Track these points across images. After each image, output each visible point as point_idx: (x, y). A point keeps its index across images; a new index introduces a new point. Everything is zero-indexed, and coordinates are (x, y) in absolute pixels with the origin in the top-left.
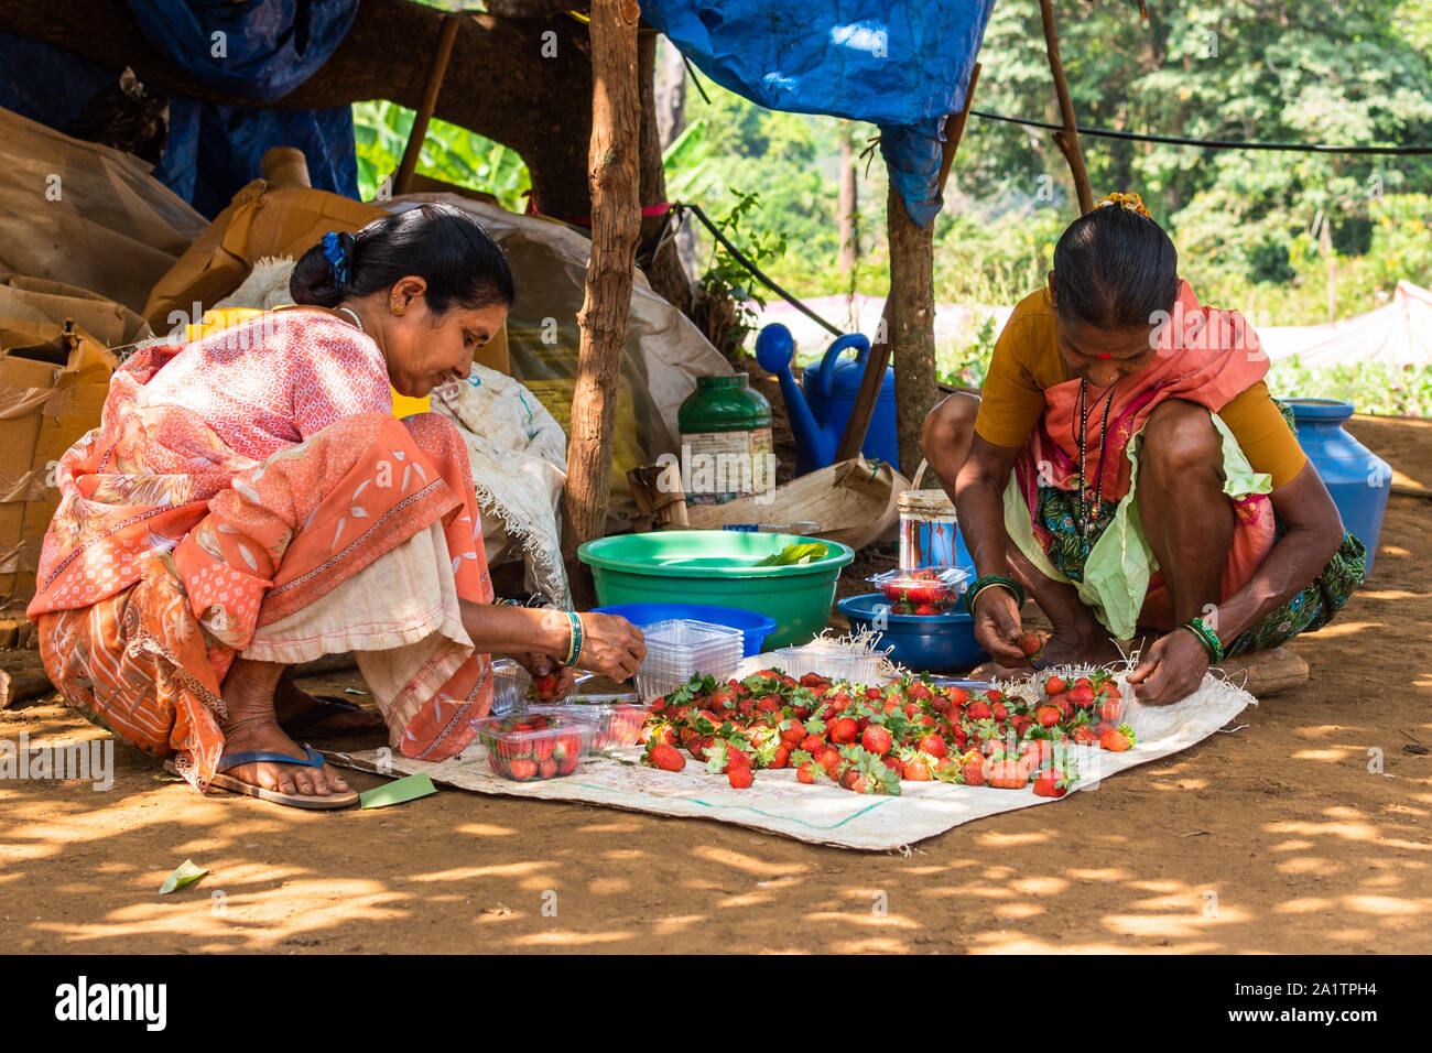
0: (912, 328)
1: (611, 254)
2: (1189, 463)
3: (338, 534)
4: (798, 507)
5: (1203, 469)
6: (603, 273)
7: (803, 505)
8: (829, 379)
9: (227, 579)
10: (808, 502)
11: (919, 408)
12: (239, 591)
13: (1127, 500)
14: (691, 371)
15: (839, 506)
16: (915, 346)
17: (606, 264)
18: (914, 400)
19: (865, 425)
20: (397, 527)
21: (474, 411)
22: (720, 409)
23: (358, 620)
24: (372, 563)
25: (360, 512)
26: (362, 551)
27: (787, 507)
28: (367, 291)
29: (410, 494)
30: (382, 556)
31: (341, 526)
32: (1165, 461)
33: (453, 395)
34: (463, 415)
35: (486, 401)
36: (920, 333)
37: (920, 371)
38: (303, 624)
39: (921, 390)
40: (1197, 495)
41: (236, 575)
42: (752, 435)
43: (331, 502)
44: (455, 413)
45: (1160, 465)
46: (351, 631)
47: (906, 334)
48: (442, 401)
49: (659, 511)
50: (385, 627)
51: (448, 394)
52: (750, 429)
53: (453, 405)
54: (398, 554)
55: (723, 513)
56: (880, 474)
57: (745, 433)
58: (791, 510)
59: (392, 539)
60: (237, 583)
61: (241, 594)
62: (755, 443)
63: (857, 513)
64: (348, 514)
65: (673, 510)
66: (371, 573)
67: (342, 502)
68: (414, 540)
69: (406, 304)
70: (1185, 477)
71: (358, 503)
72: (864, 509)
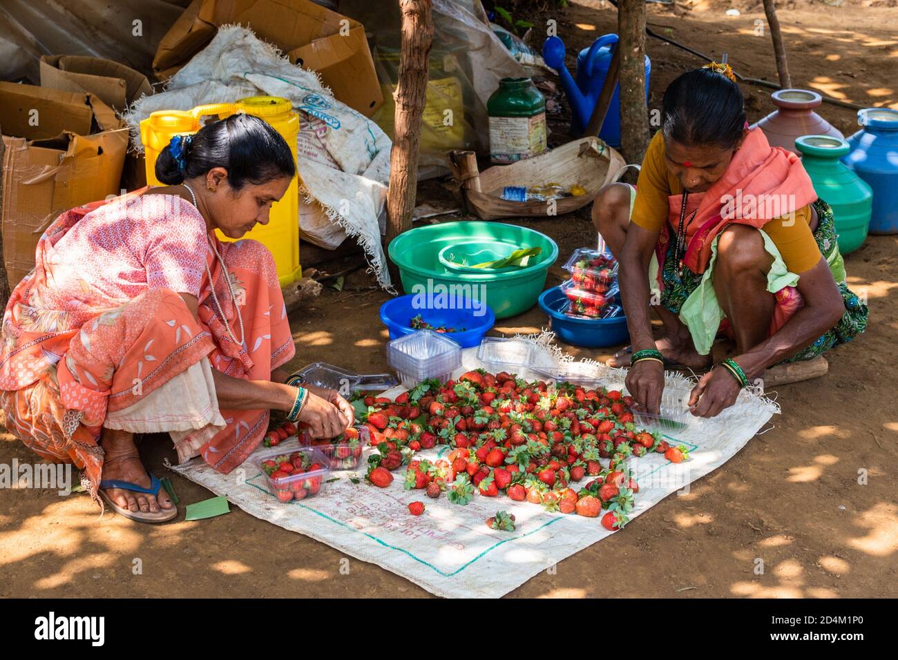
0: (630, 59)
1: (413, 58)
2: (745, 268)
3: (140, 370)
4: (558, 165)
5: (755, 272)
6: (407, 70)
7: (561, 163)
8: (591, 65)
9: (78, 393)
10: (565, 161)
11: (633, 109)
12: (86, 401)
13: (707, 275)
14: (499, 73)
15: (583, 165)
16: (631, 71)
17: (409, 64)
18: (629, 104)
19: (607, 103)
20: (177, 363)
21: (334, 146)
22: (513, 103)
23: (164, 413)
24: (167, 382)
25: (151, 358)
26: (159, 376)
27: (550, 165)
28: (194, 176)
29: (182, 344)
30: (171, 378)
31: (141, 365)
32: (729, 267)
33: (323, 135)
34: (328, 148)
35: (343, 138)
36: (635, 62)
37: (634, 86)
38: (134, 412)
39: (633, 99)
40: (750, 287)
41: (84, 390)
42: (531, 120)
43: (132, 353)
44: (324, 146)
45: (725, 268)
46: (162, 419)
47: (626, 63)
48: (317, 137)
49: (464, 181)
50: (180, 418)
51: (321, 133)
52: (530, 117)
53: (323, 141)
54: (182, 376)
55: (510, 170)
56: (605, 153)
57: (526, 119)
58: (553, 167)
59: (175, 369)
60: (85, 396)
61: (87, 402)
62: (533, 125)
63: (594, 169)
64: (144, 360)
65: (472, 181)
66: (168, 387)
67: (139, 353)
68: (189, 370)
69: (217, 184)
70: (741, 277)
71: (148, 353)
72: (598, 167)
